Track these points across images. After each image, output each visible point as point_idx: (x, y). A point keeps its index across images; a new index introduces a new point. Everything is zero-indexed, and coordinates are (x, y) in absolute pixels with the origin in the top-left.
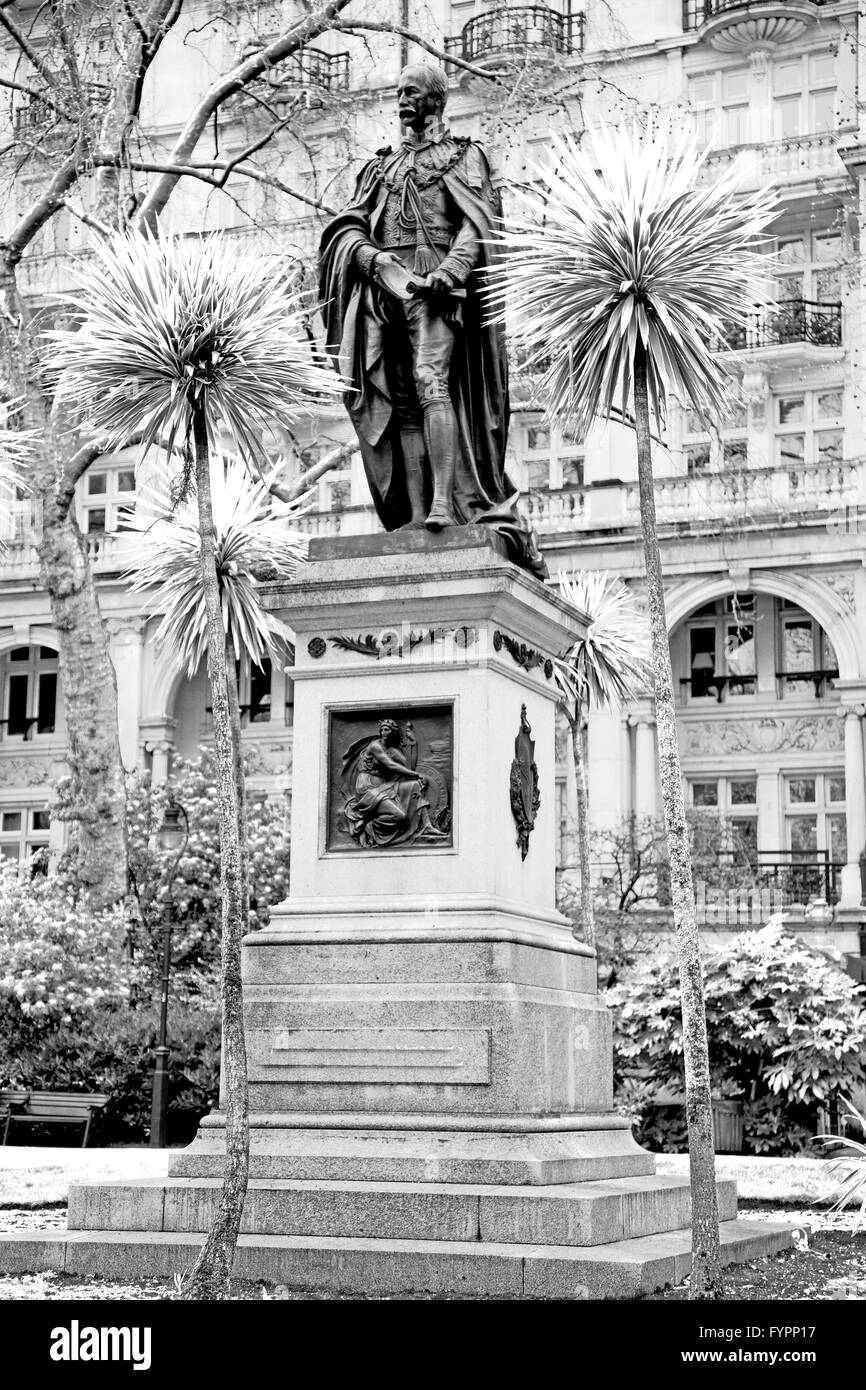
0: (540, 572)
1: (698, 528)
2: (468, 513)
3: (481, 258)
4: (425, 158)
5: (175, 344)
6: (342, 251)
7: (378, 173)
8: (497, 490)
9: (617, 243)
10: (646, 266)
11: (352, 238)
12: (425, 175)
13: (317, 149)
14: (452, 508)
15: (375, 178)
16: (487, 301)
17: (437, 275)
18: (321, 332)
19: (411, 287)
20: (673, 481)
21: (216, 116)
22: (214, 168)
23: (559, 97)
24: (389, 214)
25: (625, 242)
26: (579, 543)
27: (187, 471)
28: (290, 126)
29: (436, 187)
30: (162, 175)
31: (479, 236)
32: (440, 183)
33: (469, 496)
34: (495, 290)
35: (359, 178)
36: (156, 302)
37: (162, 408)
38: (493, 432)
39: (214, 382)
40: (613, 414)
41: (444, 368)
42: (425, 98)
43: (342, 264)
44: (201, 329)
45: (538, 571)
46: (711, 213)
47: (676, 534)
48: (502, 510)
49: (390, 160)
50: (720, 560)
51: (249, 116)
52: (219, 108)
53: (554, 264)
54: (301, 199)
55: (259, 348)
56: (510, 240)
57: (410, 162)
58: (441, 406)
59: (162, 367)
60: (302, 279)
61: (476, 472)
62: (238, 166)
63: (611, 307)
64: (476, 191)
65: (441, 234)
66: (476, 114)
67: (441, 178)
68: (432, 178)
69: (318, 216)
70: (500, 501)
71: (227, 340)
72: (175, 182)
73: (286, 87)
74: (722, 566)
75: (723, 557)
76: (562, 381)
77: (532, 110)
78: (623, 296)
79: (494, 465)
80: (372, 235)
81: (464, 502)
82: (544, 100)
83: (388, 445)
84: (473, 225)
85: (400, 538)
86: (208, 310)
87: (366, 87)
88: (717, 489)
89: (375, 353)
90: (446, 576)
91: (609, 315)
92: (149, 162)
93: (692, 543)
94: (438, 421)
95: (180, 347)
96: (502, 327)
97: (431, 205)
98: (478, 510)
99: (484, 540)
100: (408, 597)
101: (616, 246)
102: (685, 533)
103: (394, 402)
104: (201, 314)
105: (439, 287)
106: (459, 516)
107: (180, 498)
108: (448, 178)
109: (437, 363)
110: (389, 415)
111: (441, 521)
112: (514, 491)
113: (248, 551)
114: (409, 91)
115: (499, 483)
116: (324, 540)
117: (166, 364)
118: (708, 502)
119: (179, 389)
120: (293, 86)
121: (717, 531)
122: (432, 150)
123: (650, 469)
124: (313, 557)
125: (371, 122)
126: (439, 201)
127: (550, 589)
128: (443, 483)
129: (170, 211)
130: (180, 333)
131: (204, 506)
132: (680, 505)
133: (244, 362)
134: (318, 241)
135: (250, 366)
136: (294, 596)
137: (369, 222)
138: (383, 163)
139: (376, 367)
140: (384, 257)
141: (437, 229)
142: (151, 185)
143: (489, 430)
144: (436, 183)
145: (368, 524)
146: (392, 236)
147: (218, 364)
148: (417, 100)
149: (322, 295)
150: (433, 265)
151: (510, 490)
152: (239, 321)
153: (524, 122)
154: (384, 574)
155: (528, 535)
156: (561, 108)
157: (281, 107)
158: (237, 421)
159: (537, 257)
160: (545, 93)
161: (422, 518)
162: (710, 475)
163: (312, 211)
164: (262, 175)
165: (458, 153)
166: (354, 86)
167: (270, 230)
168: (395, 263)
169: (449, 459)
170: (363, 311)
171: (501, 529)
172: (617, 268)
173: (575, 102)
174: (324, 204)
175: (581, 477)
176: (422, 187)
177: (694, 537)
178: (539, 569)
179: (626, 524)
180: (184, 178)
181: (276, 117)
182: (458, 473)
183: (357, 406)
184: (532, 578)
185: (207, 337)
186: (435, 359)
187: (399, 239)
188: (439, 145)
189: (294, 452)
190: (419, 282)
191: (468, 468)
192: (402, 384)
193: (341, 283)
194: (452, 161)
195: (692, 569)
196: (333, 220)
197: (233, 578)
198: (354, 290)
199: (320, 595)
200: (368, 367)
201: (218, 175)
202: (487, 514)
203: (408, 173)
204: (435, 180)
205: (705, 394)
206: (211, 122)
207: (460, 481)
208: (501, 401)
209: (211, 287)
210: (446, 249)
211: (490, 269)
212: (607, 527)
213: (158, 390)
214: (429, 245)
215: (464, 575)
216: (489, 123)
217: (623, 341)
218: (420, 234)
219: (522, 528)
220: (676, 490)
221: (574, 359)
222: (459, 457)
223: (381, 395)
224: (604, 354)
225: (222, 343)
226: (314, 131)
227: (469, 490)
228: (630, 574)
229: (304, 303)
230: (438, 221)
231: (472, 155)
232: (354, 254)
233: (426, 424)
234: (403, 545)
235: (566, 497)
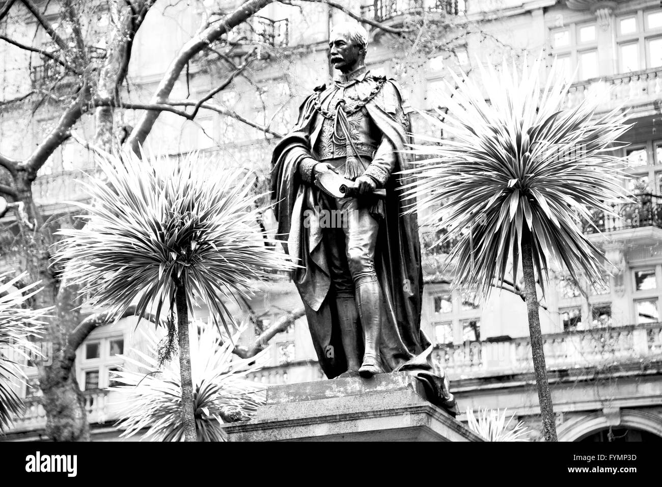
0: (452, 410)
1: (575, 375)
2: (393, 364)
3: (397, 165)
4: (351, 92)
5: (162, 236)
6: (289, 163)
7: (316, 104)
8: (415, 344)
9: (504, 151)
10: (527, 167)
11: (296, 153)
12: (351, 105)
13: (265, 89)
14: (379, 360)
15: (313, 108)
16: (404, 197)
18: (272, 226)
19: (343, 188)
20: (554, 337)
21: (188, 68)
22: (186, 105)
23: (451, 46)
24: (324, 134)
25: (510, 149)
26: (479, 388)
27: (171, 335)
28: (245, 73)
29: (361, 114)
30: (146, 112)
31: (394, 147)
32: (363, 110)
33: (392, 349)
34: (408, 189)
36: (147, 205)
37: (150, 286)
38: (411, 298)
39: (192, 264)
40: (505, 285)
41: (370, 249)
42: (350, 48)
43: (289, 173)
44: (183, 224)
45: (450, 409)
46: (575, 127)
47: (557, 379)
48: (419, 359)
49: (324, 94)
50: (596, 401)
51: (213, 67)
52: (190, 61)
53: (455, 167)
54: (254, 126)
55: (227, 237)
56: (419, 150)
57: (340, 95)
58: (369, 279)
59: (152, 254)
60: (256, 186)
61: (397, 330)
62: (204, 104)
63: (502, 200)
64: (392, 115)
65: (365, 148)
66: (387, 60)
67: (364, 107)
68: (358, 107)
69: (268, 140)
70: (417, 353)
71: (203, 232)
72: (156, 116)
73: (241, 45)
74: (598, 406)
75: (597, 398)
76: (465, 255)
77: (429, 56)
78: (510, 191)
79: (412, 324)
80: (312, 150)
81: (389, 354)
82: (439, 48)
84: (390, 141)
85: (339, 384)
86: (188, 209)
87: (302, 43)
88: (588, 344)
89: (316, 239)
90: (378, 414)
91: (500, 206)
92: (136, 102)
93: (571, 387)
94: (366, 292)
95: (166, 238)
97: (357, 127)
98: (401, 360)
99: (406, 385)
100: (347, 431)
101: (503, 153)
102: (565, 379)
103: (333, 277)
104: (182, 213)
105: (365, 187)
107: (166, 356)
108: (370, 107)
109: (365, 246)
110: (328, 287)
111: (371, 369)
112: (429, 345)
113: (218, 398)
114: (338, 43)
115: (416, 339)
116: (278, 388)
117: (155, 251)
118: (582, 354)
119: (165, 271)
120: (246, 44)
121: (591, 377)
123: (538, 324)
124: (270, 401)
125: (306, 68)
126: (363, 123)
127: (462, 425)
128: (372, 339)
129: (152, 139)
130: (165, 227)
131: (185, 362)
132: (559, 356)
133: (216, 249)
135: (221, 251)
136: (255, 433)
137: (310, 141)
138: (319, 97)
139: (317, 249)
140: (321, 167)
141: (362, 144)
142: (137, 119)
143: (407, 297)
144: (361, 110)
145: (312, 375)
146: (328, 151)
147: (196, 250)
148: (345, 50)
149: (274, 197)
150: (359, 172)
151: (425, 344)
152: (212, 217)
153: (424, 65)
154: (327, 413)
155: (441, 380)
156: (452, 54)
157: (237, 60)
158: (212, 295)
159: (443, 162)
160: (439, 43)
161: (356, 368)
162: (582, 332)
163: (261, 135)
164: (223, 110)
165: (377, 88)
166: (293, 43)
167: (231, 150)
168: (330, 171)
169: (376, 320)
170: (305, 206)
171: (420, 375)
172: (504, 169)
173: (463, 49)
174: (271, 130)
175: (478, 336)
176: (350, 114)
177: (573, 382)
178: (451, 407)
179: (516, 372)
180: (163, 113)
181: (233, 68)
182: (383, 330)
183: (302, 282)
184: (446, 415)
185: (187, 230)
186: (363, 243)
187: (332, 153)
188: (362, 82)
189: (251, 319)
190: (350, 184)
191: (392, 327)
192: (337, 263)
193: (288, 187)
194: (372, 94)
195: (572, 408)
197: (206, 421)
198: (299, 191)
199: (276, 432)
200: (311, 250)
201: (190, 111)
202: (408, 363)
203: (339, 104)
204: (359, 108)
205: (580, 266)
206: (184, 72)
207: (385, 338)
208: (415, 274)
209: (191, 192)
210: (369, 159)
211: (404, 172)
212: (501, 374)
213: (149, 273)
214: (356, 157)
215: (392, 412)
216: (397, 67)
217: (511, 225)
218: (349, 149)
219: (436, 374)
220: (556, 344)
221: (474, 240)
222: (384, 319)
223: (320, 270)
224: (497, 236)
225: (198, 234)
226: (263, 75)
227: (391, 345)
228: (522, 413)
229: (259, 203)
230: (362, 139)
231: (388, 88)
232: (298, 165)
233: (357, 294)
234: (342, 389)
235: (467, 350)
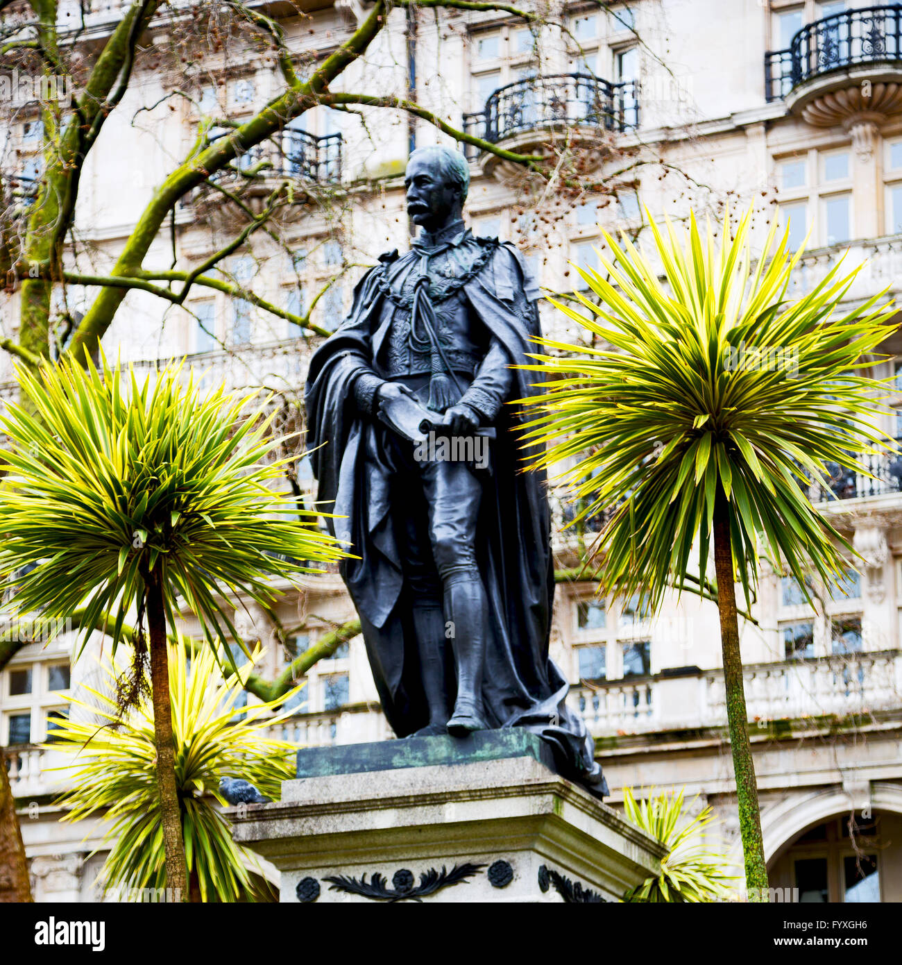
0: (599, 789)
1: (797, 729)
2: (503, 714)
4: (441, 264)
5: (123, 502)
6: (336, 382)
7: (381, 283)
8: (539, 683)
9: (689, 367)
10: (726, 396)
12: (440, 285)
13: (301, 254)
14: (481, 708)
15: (377, 290)
17: (459, 410)
18: (310, 484)
19: (425, 427)
20: (767, 668)
21: (173, 215)
22: (171, 278)
23: (610, 185)
24: (396, 334)
25: (698, 364)
26: (646, 749)
27: (138, 665)
28: (268, 226)
29: (456, 301)
30: (103, 288)
31: (511, 360)
32: (461, 295)
33: (502, 691)
34: (532, 429)
35: (357, 291)
36: (99, 450)
37: (105, 584)
38: (535, 609)
39: (173, 551)
40: (687, 583)
41: (468, 528)
42: (439, 190)
43: (336, 398)
44: (156, 483)
45: (595, 787)
46: (809, 327)
47: (772, 736)
48: (547, 708)
49: (396, 267)
50: (831, 770)
51: (216, 214)
52: (177, 204)
53: (608, 394)
54: (282, 316)
55: (230, 506)
56: (552, 364)
57: (421, 269)
58: (466, 577)
59: (107, 532)
60: (285, 417)
61: (511, 659)
62: (203, 276)
63: (682, 449)
64: (507, 305)
65: (462, 359)
66: (504, 207)
67: (461, 289)
68: (450, 289)
69: (305, 338)
70: (543, 697)
71: (190, 497)
72: (121, 297)
73: (262, 178)
74: (834, 778)
75: (834, 766)
76: (621, 543)
77: (574, 202)
78: (697, 435)
79: (536, 651)
80: (374, 362)
81: (497, 699)
82: (591, 188)
83: (398, 627)
84: (504, 348)
85: (416, 746)
86: (166, 459)
87: (363, 176)
88: (823, 678)
89: (380, 510)
90: (476, 795)
91: (680, 459)
92: (88, 273)
93: (793, 747)
94: (462, 596)
95: (129, 506)
96: (542, 475)
97: (449, 324)
98: (516, 709)
99: (524, 747)
100: (426, 822)
101: (686, 369)
102: (785, 735)
103: (405, 572)
104: (157, 464)
105: (461, 424)
106: (491, 718)
107: (130, 699)
108: (471, 289)
109: (460, 522)
110: (399, 588)
111: (468, 723)
112: (562, 683)
113: (218, 765)
114: (419, 180)
115: (541, 674)
116: (315, 752)
117: (112, 528)
118: (813, 695)
119: (128, 559)
120: (271, 177)
121: (825, 731)
122: (449, 254)
123: (738, 654)
124: (302, 772)
125: (370, 220)
126: (459, 317)
127: (611, 810)
128: (468, 673)
129: (114, 335)
130: (129, 488)
131: (162, 708)
132: (776, 699)
133: (212, 525)
134: (306, 369)
135: (222, 529)
136: (278, 823)
137: (371, 345)
138: (387, 271)
139: (381, 527)
140: (390, 389)
141: (457, 352)
142: (89, 301)
143: (528, 606)
144: (456, 295)
145: (375, 729)
146: (401, 362)
147: (178, 526)
148: (430, 192)
149: (311, 439)
150: (452, 398)
151: (556, 683)
152: (205, 472)
153: (566, 217)
154: (395, 793)
155: (581, 740)
156: (612, 199)
157: (255, 203)
158: (203, 598)
159: (586, 386)
160: (592, 180)
161: (442, 721)
162: (814, 660)
163: (296, 331)
164: (233, 287)
165: (483, 258)
166: (348, 176)
167: (244, 356)
168: (404, 397)
169: (477, 644)
170: (363, 458)
171: (546, 732)
172: (689, 399)
173: (630, 191)
174: (312, 321)
175: (646, 664)
176: (438, 301)
177: (797, 740)
178: (596, 784)
179: (707, 724)
180: (132, 292)
181: (248, 216)
182: (488, 661)
183: (356, 580)
184: (587, 796)
185: (165, 492)
186: (457, 517)
187: (408, 366)
188: (458, 247)
189: (276, 636)
190: (435, 419)
191: (502, 655)
192: (414, 549)
193: (335, 422)
194: (475, 267)
195: (794, 782)
196: (323, 343)
197: (198, 800)
198: (352, 431)
199: (312, 821)
200: (371, 529)
201: (177, 288)
202: (527, 714)
203: (419, 283)
204: (455, 292)
205: (807, 556)
206: (166, 222)
207: (491, 672)
209: (170, 429)
210: (469, 378)
212: (682, 726)
213: (102, 562)
214: (447, 373)
215: (498, 793)
216: (521, 219)
217: (698, 491)
218: (435, 359)
219: (573, 731)
220: (771, 679)
221: (636, 515)
222: (489, 642)
223: (388, 563)
224: (675, 508)
225: (183, 500)
226: (298, 231)
227: (502, 683)
228: (714, 789)
229: (288, 447)
230: (458, 343)
231: (501, 259)
232: (352, 385)
233: (446, 600)
234: (419, 755)
235: (628, 689)
